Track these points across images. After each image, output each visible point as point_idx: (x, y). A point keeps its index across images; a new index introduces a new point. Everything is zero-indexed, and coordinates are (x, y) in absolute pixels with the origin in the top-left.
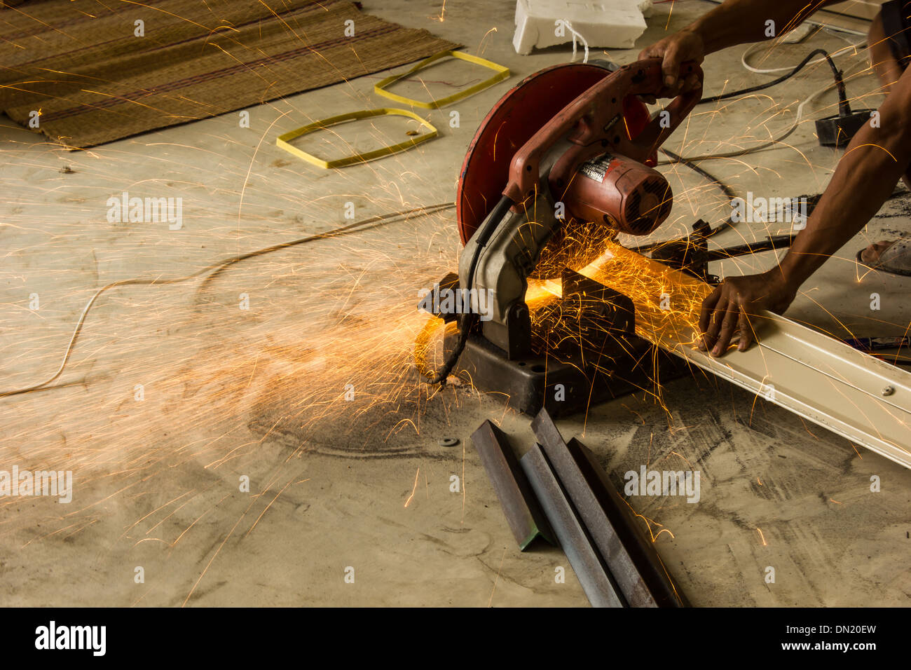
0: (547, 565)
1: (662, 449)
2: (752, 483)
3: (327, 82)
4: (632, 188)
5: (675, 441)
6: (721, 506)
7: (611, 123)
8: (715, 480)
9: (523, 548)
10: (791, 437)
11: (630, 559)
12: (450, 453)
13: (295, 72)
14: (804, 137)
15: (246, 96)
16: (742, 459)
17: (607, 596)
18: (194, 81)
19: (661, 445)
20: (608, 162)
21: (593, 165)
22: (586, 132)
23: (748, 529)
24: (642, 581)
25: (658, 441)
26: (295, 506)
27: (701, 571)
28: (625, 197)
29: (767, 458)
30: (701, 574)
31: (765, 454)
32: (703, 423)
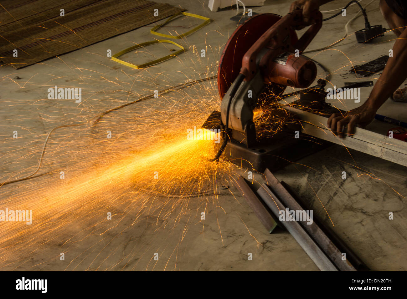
0: (283, 239)
1: (322, 183)
2: (366, 195)
3: (128, 30)
4: (300, 67)
5: (327, 179)
6: (355, 206)
7: (285, 39)
8: (349, 195)
9: (271, 232)
10: (378, 173)
11: (323, 233)
12: (226, 192)
13: (112, 26)
14: (350, 40)
15: (92, 39)
16: (359, 184)
17: (316, 251)
18: (66, 33)
19: (321, 181)
20: (287, 56)
21: (280, 58)
22: (275, 43)
23: (370, 215)
24: (331, 242)
25: (319, 179)
26: (161, 222)
27: (353, 236)
28: (298, 71)
29: (370, 183)
30: (354, 237)
31: (369, 182)
32: (337, 170)
